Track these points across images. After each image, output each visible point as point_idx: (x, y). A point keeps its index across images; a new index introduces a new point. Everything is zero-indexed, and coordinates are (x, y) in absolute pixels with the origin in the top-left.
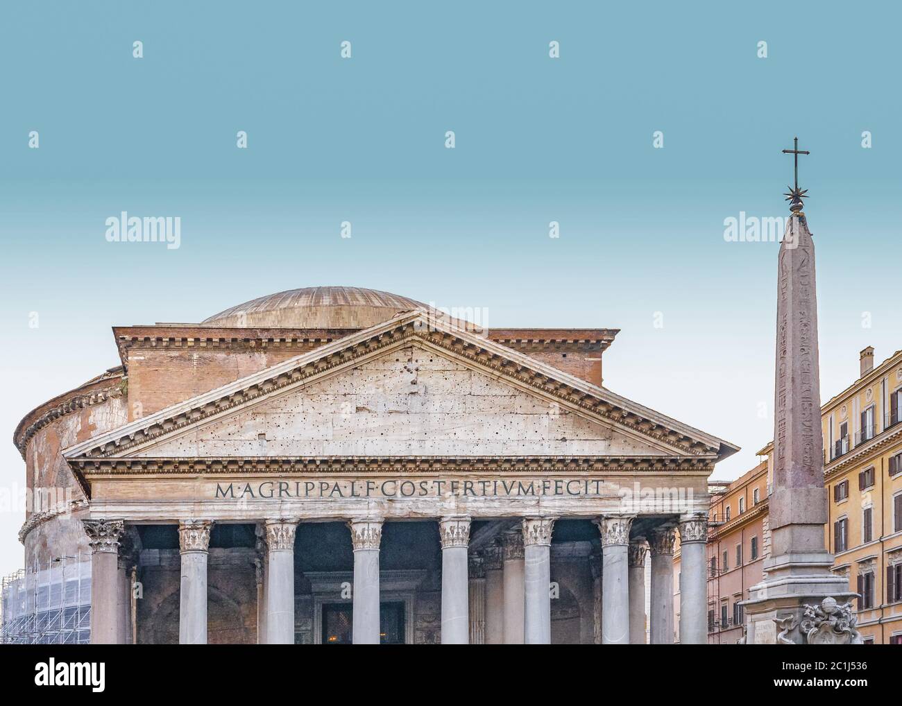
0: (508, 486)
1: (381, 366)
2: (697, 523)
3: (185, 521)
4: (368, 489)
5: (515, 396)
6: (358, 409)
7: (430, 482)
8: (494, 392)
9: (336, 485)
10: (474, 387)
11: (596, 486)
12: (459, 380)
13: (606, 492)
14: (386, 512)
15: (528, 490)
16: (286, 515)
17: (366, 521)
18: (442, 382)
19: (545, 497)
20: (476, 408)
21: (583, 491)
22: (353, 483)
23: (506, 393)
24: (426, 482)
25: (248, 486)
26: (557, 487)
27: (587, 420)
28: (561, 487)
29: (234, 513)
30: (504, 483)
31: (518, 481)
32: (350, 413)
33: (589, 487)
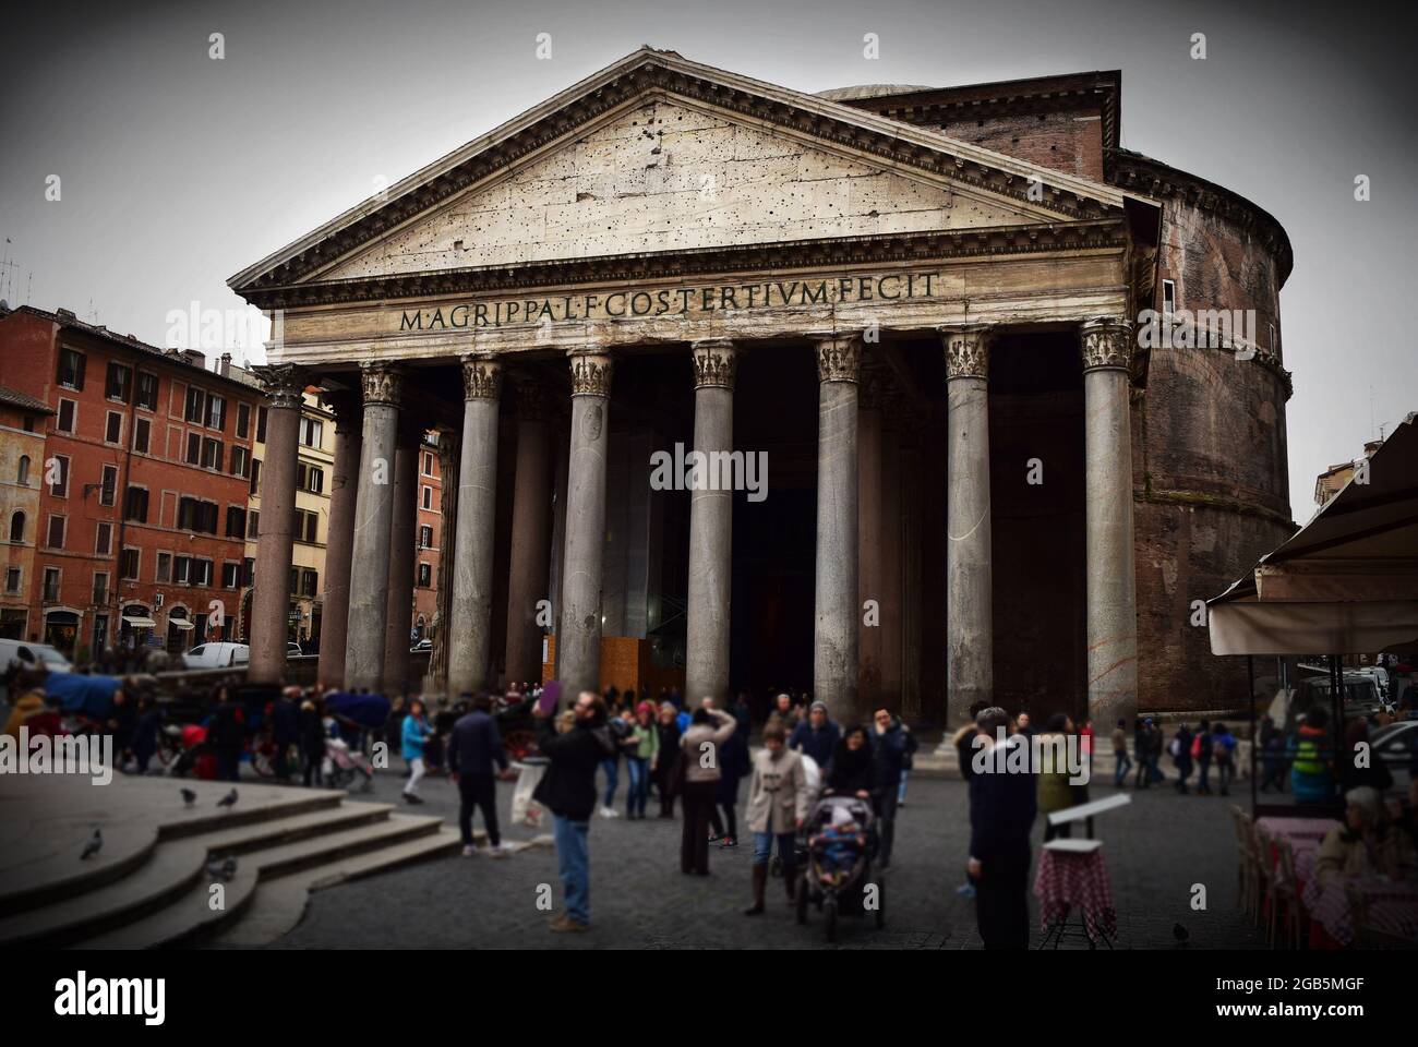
0: (787, 291)
1: (612, 134)
2: (1102, 336)
3: (364, 363)
4: (588, 306)
5: (798, 156)
6: (580, 197)
7: (673, 293)
8: (767, 153)
9: (547, 304)
10: (739, 148)
11: (926, 284)
12: (717, 140)
13: (943, 291)
14: (610, 339)
15: (817, 295)
16: (482, 348)
17: (582, 353)
18: (695, 146)
19: (842, 305)
20: (741, 179)
21: (904, 292)
22: (568, 300)
23: (785, 152)
24: (667, 293)
25: (439, 312)
26: (863, 288)
27: (911, 180)
28: (869, 288)
29: (419, 351)
30: (780, 286)
31: (801, 282)
32: (569, 202)
33: (914, 285)
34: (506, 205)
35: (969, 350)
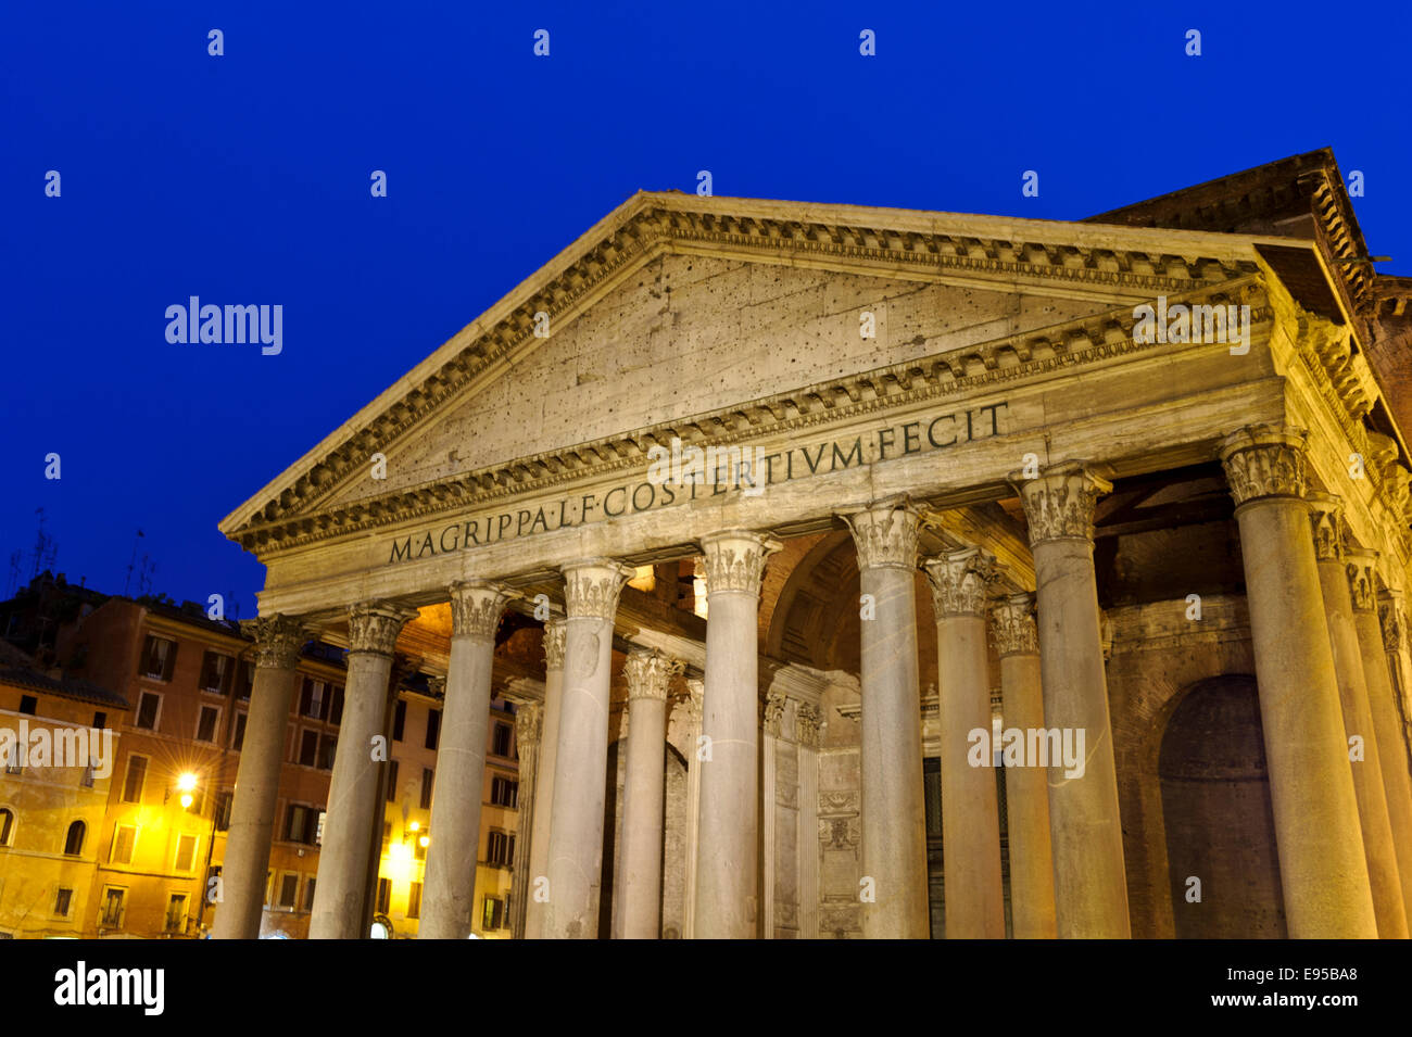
0: (814, 453)
1: (616, 301)
2: (1252, 454)
3: (349, 606)
4: (585, 508)
5: (824, 286)
6: (580, 380)
8: (787, 289)
9: (541, 510)
10: (755, 290)
11: (991, 419)
12: (731, 286)
13: (1014, 425)
15: (851, 456)
16: (470, 573)
18: (703, 297)
19: (882, 464)
20: (758, 327)
21: (963, 434)
22: (563, 503)
23: (808, 284)
25: (429, 537)
26: (907, 438)
28: (917, 437)
30: (804, 450)
31: (831, 443)
32: (569, 388)
33: (975, 425)
34: (503, 402)
35: (1055, 501)
